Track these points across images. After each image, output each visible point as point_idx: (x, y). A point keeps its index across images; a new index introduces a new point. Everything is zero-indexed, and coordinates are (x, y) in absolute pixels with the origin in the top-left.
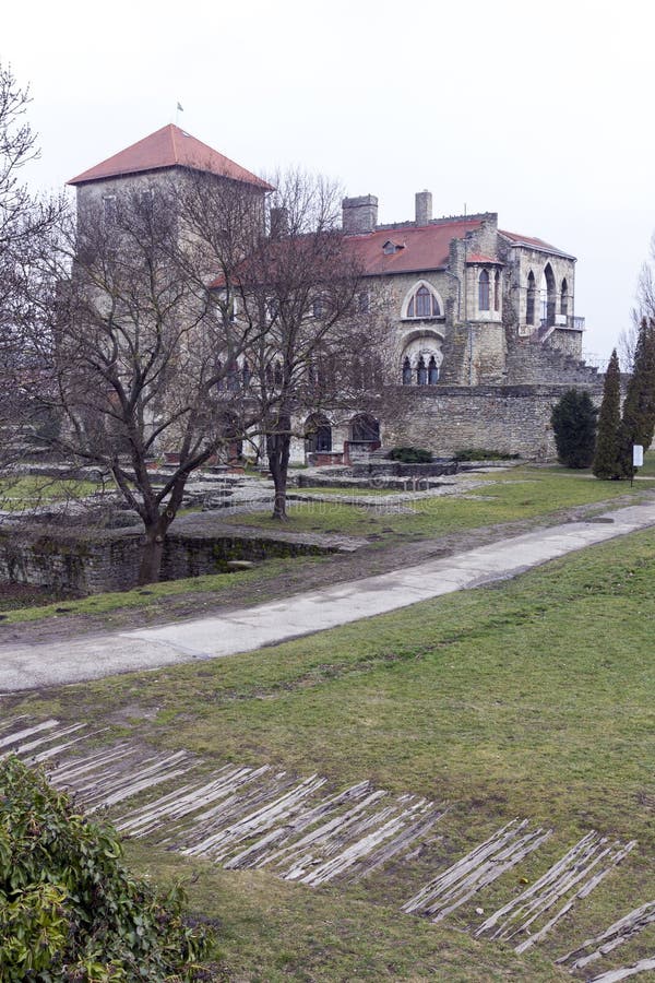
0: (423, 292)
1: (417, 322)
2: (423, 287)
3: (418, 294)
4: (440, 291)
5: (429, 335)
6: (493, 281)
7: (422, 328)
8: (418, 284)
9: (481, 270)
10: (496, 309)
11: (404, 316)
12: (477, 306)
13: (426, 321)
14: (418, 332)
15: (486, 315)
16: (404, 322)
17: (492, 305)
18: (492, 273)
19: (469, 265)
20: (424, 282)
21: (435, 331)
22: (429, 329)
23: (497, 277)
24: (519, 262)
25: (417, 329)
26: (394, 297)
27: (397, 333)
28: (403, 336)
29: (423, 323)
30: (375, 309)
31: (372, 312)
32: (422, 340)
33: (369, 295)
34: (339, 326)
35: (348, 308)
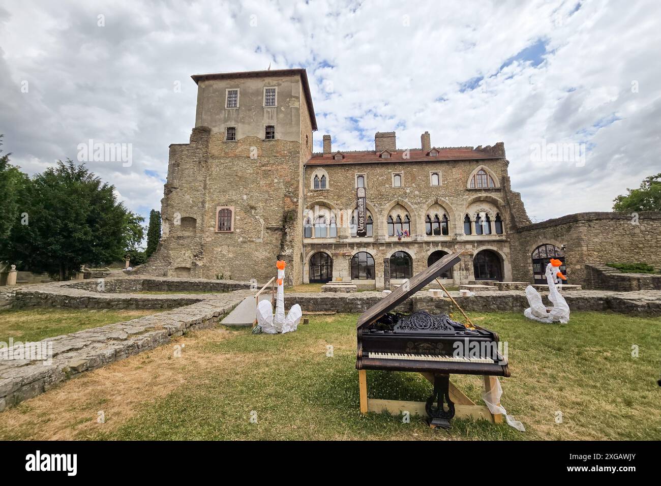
0: (483, 173)
1: (480, 190)
2: (482, 170)
4: (496, 172)
5: (487, 200)
7: (483, 194)
8: (480, 167)
11: (469, 187)
13: (486, 190)
14: (480, 197)
16: (470, 190)
20: (483, 166)
21: (492, 196)
22: (489, 195)
25: (480, 195)
26: (460, 176)
27: (464, 197)
28: (470, 200)
29: (484, 192)
30: (446, 182)
31: (444, 184)
32: (478, 204)
33: (440, 174)
34: (417, 193)
35: (423, 181)
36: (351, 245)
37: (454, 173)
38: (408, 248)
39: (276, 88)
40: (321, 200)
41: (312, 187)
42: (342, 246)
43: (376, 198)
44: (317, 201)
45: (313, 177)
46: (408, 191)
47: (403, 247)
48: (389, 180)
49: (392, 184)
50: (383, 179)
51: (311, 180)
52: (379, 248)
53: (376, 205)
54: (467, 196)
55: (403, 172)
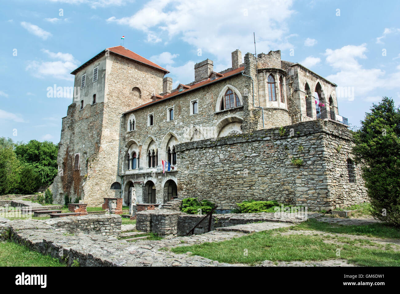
0: (229, 93)
1: (226, 112)
2: (229, 89)
3: (226, 95)
4: (240, 89)
5: (234, 121)
6: (278, 82)
7: (229, 116)
8: (226, 87)
9: (268, 74)
10: (282, 101)
11: (218, 110)
12: (267, 98)
13: (232, 111)
14: (227, 119)
15: (275, 105)
16: (218, 114)
17: (279, 98)
18: (277, 76)
19: (259, 71)
21: (238, 117)
22: (234, 116)
23: (281, 79)
24: (297, 75)
25: (226, 117)
26: (211, 100)
27: (214, 122)
28: (217, 124)
29: (229, 113)
30: (201, 109)
31: (199, 111)
32: (230, 126)
33: (198, 101)
34: (181, 123)
35: (186, 112)
36: (144, 175)
37: (207, 98)
38: (175, 176)
39: (98, 67)
40: (132, 140)
41: (129, 130)
42: (139, 176)
43: (157, 133)
44: (130, 140)
45: (129, 122)
46: (176, 123)
47: (172, 175)
48: (165, 115)
49: (167, 119)
50: (162, 116)
51: (128, 125)
52: (158, 177)
53: (158, 139)
54: (216, 121)
55: (173, 106)
